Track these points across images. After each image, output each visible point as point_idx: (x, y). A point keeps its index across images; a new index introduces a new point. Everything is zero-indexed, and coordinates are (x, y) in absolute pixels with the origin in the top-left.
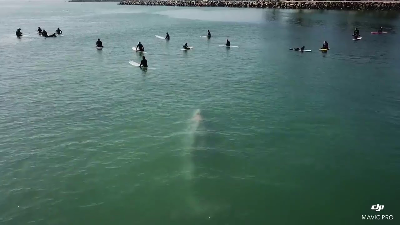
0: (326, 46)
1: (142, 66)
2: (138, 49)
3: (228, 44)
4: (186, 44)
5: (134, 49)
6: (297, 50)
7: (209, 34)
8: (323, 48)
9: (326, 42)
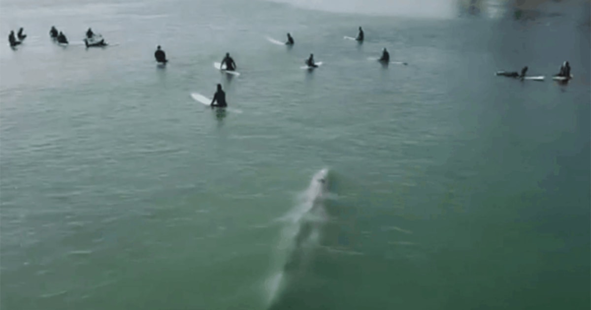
0: (566, 72)
1: (216, 103)
2: (225, 67)
3: (385, 58)
4: (312, 56)
5: (218, 65)
6: (514, 75)
7: (361, 34)
8: (560, 75)
9: (567, 64)
